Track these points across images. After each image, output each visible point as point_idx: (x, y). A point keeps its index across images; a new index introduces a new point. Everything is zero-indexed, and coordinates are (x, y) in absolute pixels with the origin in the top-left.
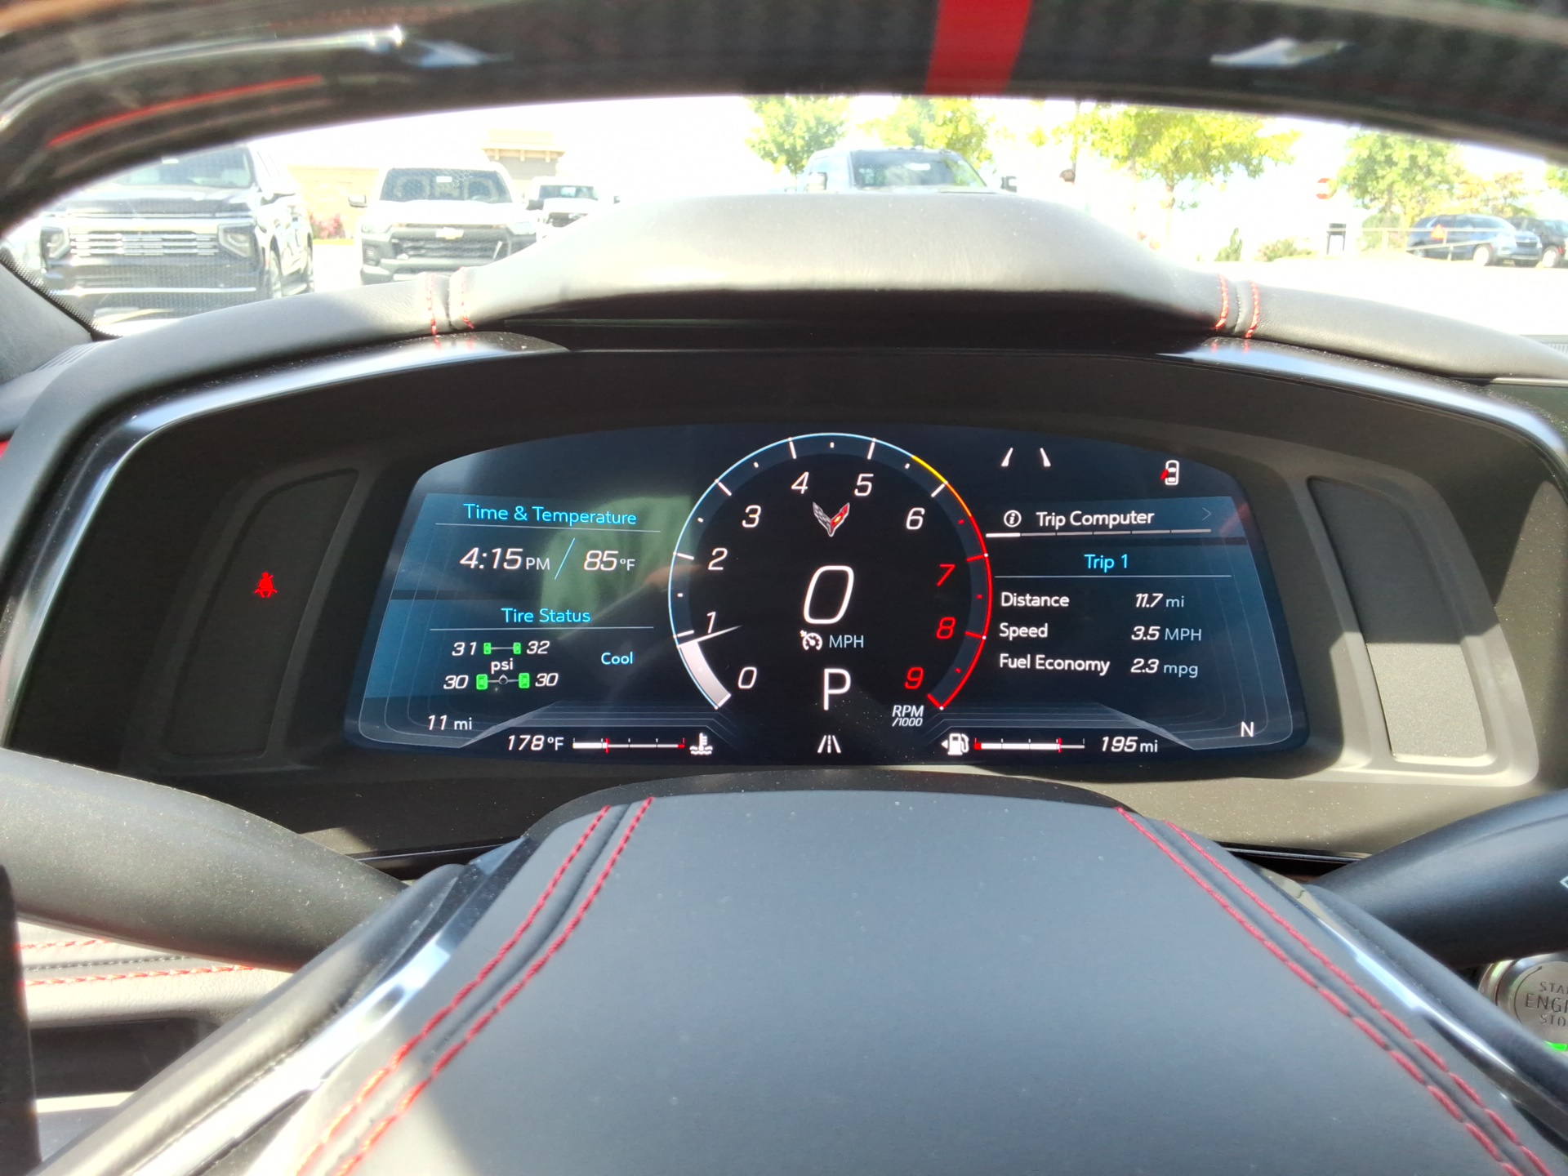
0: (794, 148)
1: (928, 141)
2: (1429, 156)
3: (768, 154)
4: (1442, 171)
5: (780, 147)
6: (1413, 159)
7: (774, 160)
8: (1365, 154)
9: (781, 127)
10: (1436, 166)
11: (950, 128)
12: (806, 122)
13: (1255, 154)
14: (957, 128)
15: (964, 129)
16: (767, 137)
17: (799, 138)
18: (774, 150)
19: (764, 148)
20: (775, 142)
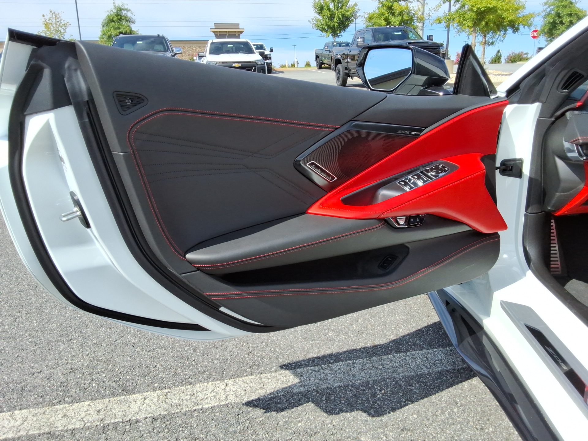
0: (334, 26)
1: (392, 23)
3: (323, 30)
5: (329, 26)
7: (326, 31)
8: (551, 21)
9: (329, 19)
11: (400, 18)
12: (339, 17)
13: (517, 23)
14: (403, 17)
15: (406, 18)
16: (323, 22)
17: (336, 23)
18: (326, 27)
19: (323, 27)
20: (327, 24)
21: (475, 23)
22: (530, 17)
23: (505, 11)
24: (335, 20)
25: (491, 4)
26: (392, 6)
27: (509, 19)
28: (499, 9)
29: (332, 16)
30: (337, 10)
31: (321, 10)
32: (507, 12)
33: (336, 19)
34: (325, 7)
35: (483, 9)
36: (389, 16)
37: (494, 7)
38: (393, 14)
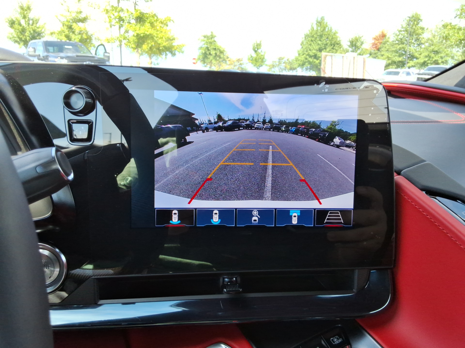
0: (26, 40)
1: (73, 39)
2: (220, 53)
3: (16, 41)
4: (223, 57)
5: (21, 39)
6: (216, 54)
7: (19, 44)
8: (204, 52)
9: (20, 33)
10: (222, 56)
12: (30, 32)
13: (173, 49)
14: (82, 36)
15: (85, 36)
16: (15, 36)
17: (28, 36)
18: (18, 40)
19: (15, 39)
20: (19, 37)
21: (138, 45)
22: (182, 46)
23: (160, 38)
24: (26, 34)
25: (147, 31)
26: (71, 26)
27: (163, 45)
28: (155, 36)
29: (23, 31)
30: (29, 26)
31: (12, 24)
32: (161, 39)
33: (28, 34)
34: (17, 22)
35: (142, 35)
36: (69, 33)
37: (150, 34)
38: (74, 32)
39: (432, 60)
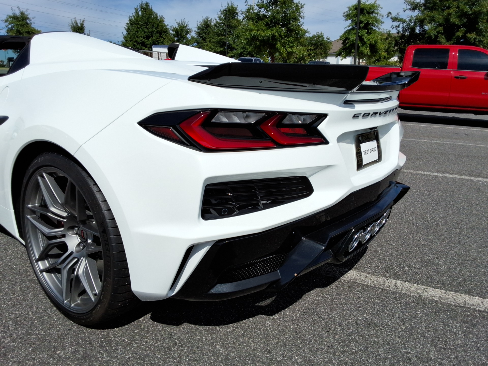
39: (247, 51)
